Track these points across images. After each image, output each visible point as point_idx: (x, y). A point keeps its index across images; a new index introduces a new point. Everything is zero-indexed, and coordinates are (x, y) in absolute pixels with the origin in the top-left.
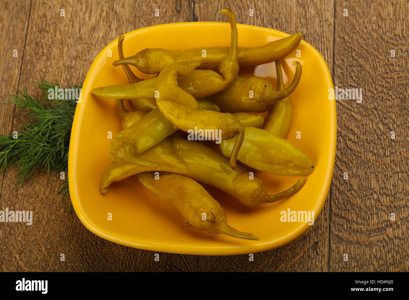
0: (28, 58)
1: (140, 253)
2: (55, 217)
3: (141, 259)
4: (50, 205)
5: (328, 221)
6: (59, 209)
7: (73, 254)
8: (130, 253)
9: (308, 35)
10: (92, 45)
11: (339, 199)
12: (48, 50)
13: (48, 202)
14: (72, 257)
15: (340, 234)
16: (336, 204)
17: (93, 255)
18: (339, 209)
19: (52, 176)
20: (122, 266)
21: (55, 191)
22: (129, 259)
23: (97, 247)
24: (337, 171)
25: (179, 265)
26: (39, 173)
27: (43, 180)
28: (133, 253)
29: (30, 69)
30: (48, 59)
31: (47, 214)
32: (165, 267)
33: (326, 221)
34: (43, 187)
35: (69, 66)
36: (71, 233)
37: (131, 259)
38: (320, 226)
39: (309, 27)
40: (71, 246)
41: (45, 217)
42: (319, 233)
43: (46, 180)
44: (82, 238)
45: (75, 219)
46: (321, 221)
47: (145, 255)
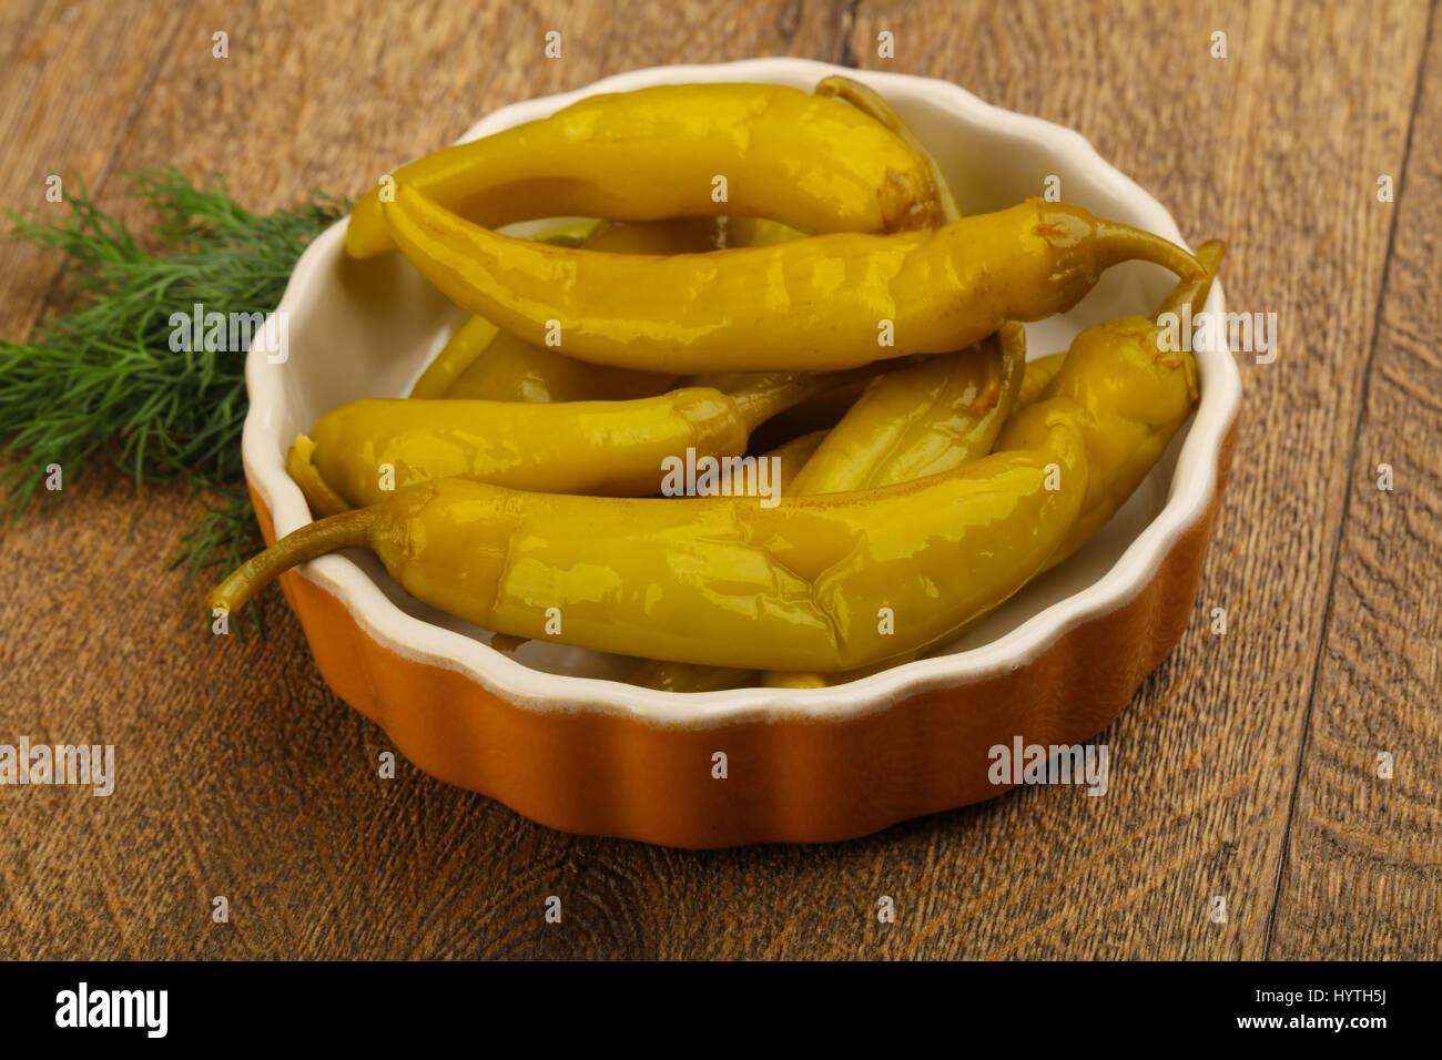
0: (154, 120)
1: (464, 804)
2: (136, 644)
3: (465, 825)
4: (124, 602)
5: (1290, 776)
6: (157, 618)
7: (178, 779)
8: (422, 802)
9: (1298, 158)
10: (419, 103)
11: (1349, 706)
12: (240, 107)
13: (117, 594)
14: (171, 789)
15: (1338, 827)
16: (1331, 721)
17: (261, 793)
18: (1343, 738)
19: (155, 511)
20: (378, 840)
21: (155, 558)
22: (414, 819)
23: (287, 767)
24: (1351, 610)
25: (621, 867)
26: (107, 493)
27: (117, 516)
28: (433, 801)
29: (154, 159)
30: (232, 132)
31: (106, 631)
32: (560, 864)
33: (1281, 775)
34: (112, 541)
35: (310, 164)
36: (189, 707)
37: (420, 821)
38: (1252, 788)
39: (1305, 132)
40: (178, 749)
41: (92, 641)
42: (1244, 814)
43: (128, 519)
44: (229, 728)
45: (218, 659)
46: (1260, 773)
47: (483, 813)
